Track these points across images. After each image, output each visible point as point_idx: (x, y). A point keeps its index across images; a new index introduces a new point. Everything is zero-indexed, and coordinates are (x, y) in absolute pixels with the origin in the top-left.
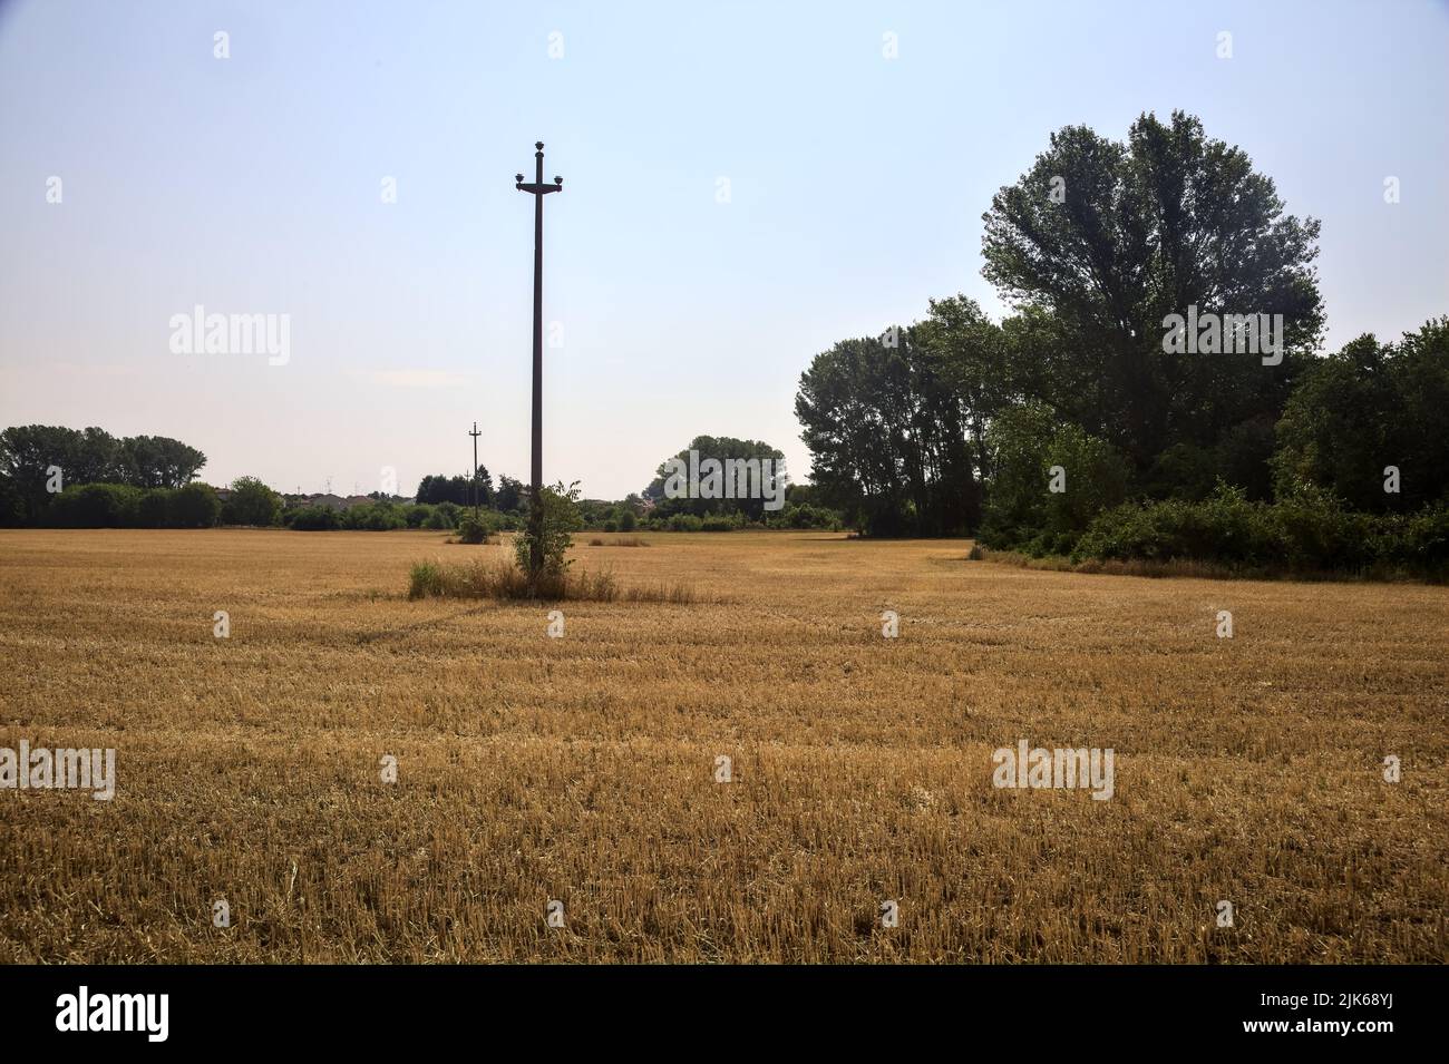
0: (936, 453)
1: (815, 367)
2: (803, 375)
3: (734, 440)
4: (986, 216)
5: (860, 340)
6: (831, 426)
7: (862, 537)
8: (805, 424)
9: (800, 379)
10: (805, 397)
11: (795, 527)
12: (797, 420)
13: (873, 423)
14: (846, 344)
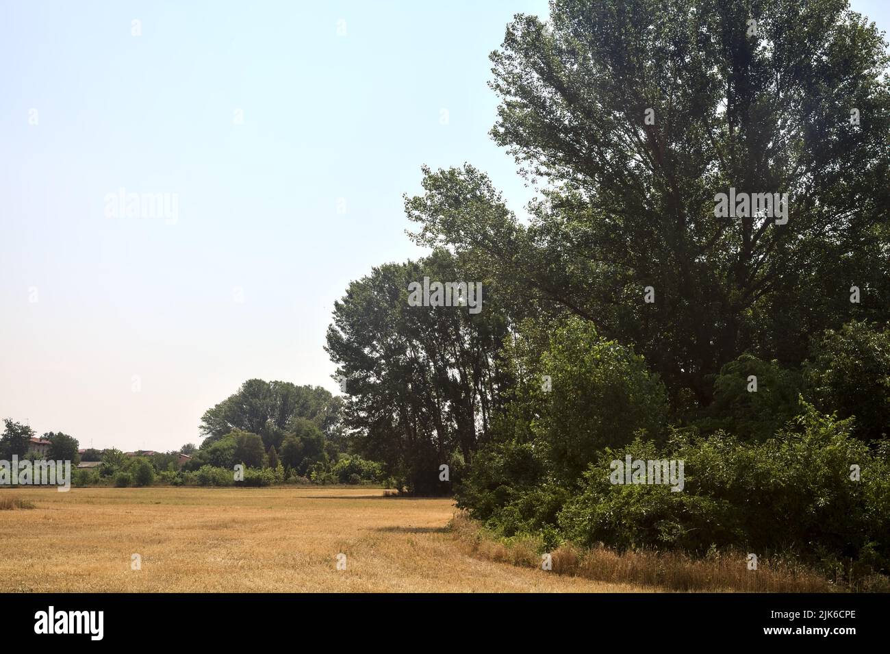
0: (489, 397)
1: (350, 294)
2: (337, 304)
3: (288, 384)
4: (494, 56)
5: (401, 265)
6: (369, 364)
7: (402, 495)
8: (338, 361)
9: (334, 309)
10: (339, 329)
11: (341, 482)
12: (328, 356)
13: (415, 360)
14: (386, 269)
